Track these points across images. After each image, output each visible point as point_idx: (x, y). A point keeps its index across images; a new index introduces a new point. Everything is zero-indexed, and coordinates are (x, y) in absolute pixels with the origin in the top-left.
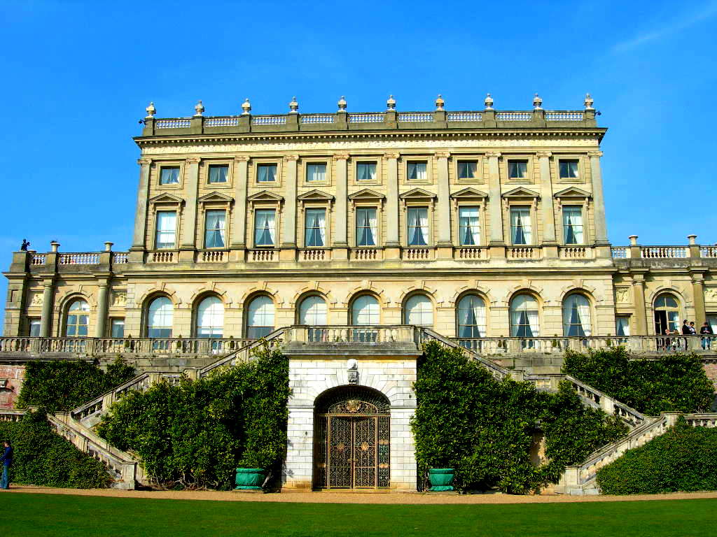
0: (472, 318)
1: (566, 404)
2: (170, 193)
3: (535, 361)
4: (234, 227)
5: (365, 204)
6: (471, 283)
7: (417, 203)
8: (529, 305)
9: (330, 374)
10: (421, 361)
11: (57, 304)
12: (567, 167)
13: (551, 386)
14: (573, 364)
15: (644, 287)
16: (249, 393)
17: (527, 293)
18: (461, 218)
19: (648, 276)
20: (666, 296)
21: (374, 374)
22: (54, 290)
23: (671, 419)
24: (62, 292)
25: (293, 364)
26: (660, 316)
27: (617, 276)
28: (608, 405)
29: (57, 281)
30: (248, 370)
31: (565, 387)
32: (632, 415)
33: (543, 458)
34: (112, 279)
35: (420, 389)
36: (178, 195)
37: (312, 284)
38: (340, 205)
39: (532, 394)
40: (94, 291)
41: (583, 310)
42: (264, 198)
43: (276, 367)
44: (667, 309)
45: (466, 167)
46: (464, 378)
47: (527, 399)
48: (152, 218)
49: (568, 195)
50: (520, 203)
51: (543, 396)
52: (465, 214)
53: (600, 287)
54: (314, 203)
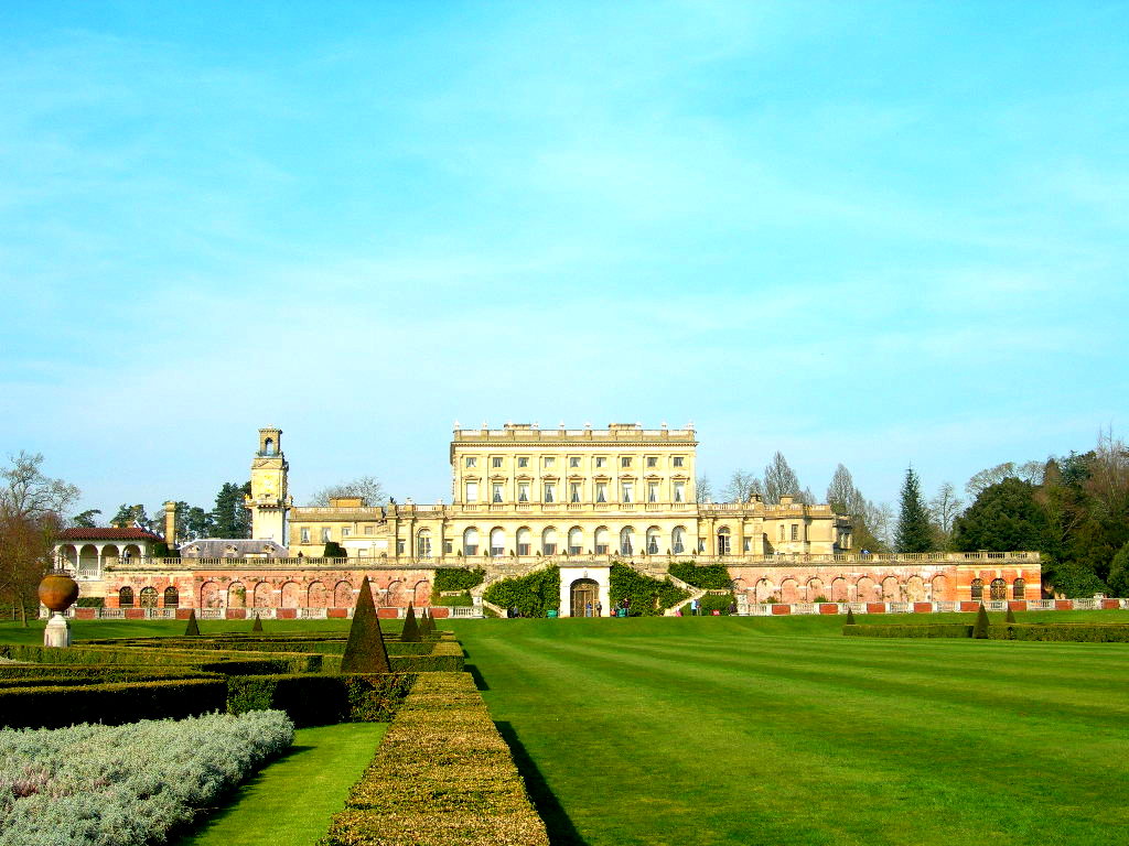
0: (628, 539)
1: (668, 585)
2: (473, 473)
3: (656, 566)
4: (508, 492)
5: (575, 481)
6: (628, 523)
7: (601, 481)
8: (654, 533)
9: (579, 574)
10: (611, 568)
11: (415, 533)
12: (678, 462)
13: (661, 578)
14: (672, 567)
15: (713, 524)
16: (544, 582)
17: (655, 527)
18: (623, 489)
19: (715, 519)
20: (725, 529)
21: (592, 574)
22: (412, 525)
23: (704, 592)
24: (417, 526)
25: (561, 570)
26: (721, 538)
27: (700, 519)
28: (684, 585)
29: (415, 520)
30: (542, 573)
31: (667, 579)
32: (693, 590)
33: (658, 606)
34: (445, 520)
35: (611, 580)
36: (478, 475)
37: (550, 523)
38: (563, 481)
39: (654, 581)
40: (436, 526)
41: (682, 535)
42: (523, 477)
43: (554, 571)
44: (725, 535)
45: (626, 462)
46: (628, 575)
47: (653, 583)
48: (464, 487)
49: (678, 477)
50: (653, 480)
51: (658, 582)
52: (625, 486)
53: (691, 524)
54: (549, 480)
